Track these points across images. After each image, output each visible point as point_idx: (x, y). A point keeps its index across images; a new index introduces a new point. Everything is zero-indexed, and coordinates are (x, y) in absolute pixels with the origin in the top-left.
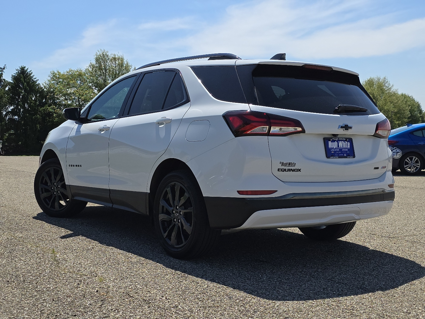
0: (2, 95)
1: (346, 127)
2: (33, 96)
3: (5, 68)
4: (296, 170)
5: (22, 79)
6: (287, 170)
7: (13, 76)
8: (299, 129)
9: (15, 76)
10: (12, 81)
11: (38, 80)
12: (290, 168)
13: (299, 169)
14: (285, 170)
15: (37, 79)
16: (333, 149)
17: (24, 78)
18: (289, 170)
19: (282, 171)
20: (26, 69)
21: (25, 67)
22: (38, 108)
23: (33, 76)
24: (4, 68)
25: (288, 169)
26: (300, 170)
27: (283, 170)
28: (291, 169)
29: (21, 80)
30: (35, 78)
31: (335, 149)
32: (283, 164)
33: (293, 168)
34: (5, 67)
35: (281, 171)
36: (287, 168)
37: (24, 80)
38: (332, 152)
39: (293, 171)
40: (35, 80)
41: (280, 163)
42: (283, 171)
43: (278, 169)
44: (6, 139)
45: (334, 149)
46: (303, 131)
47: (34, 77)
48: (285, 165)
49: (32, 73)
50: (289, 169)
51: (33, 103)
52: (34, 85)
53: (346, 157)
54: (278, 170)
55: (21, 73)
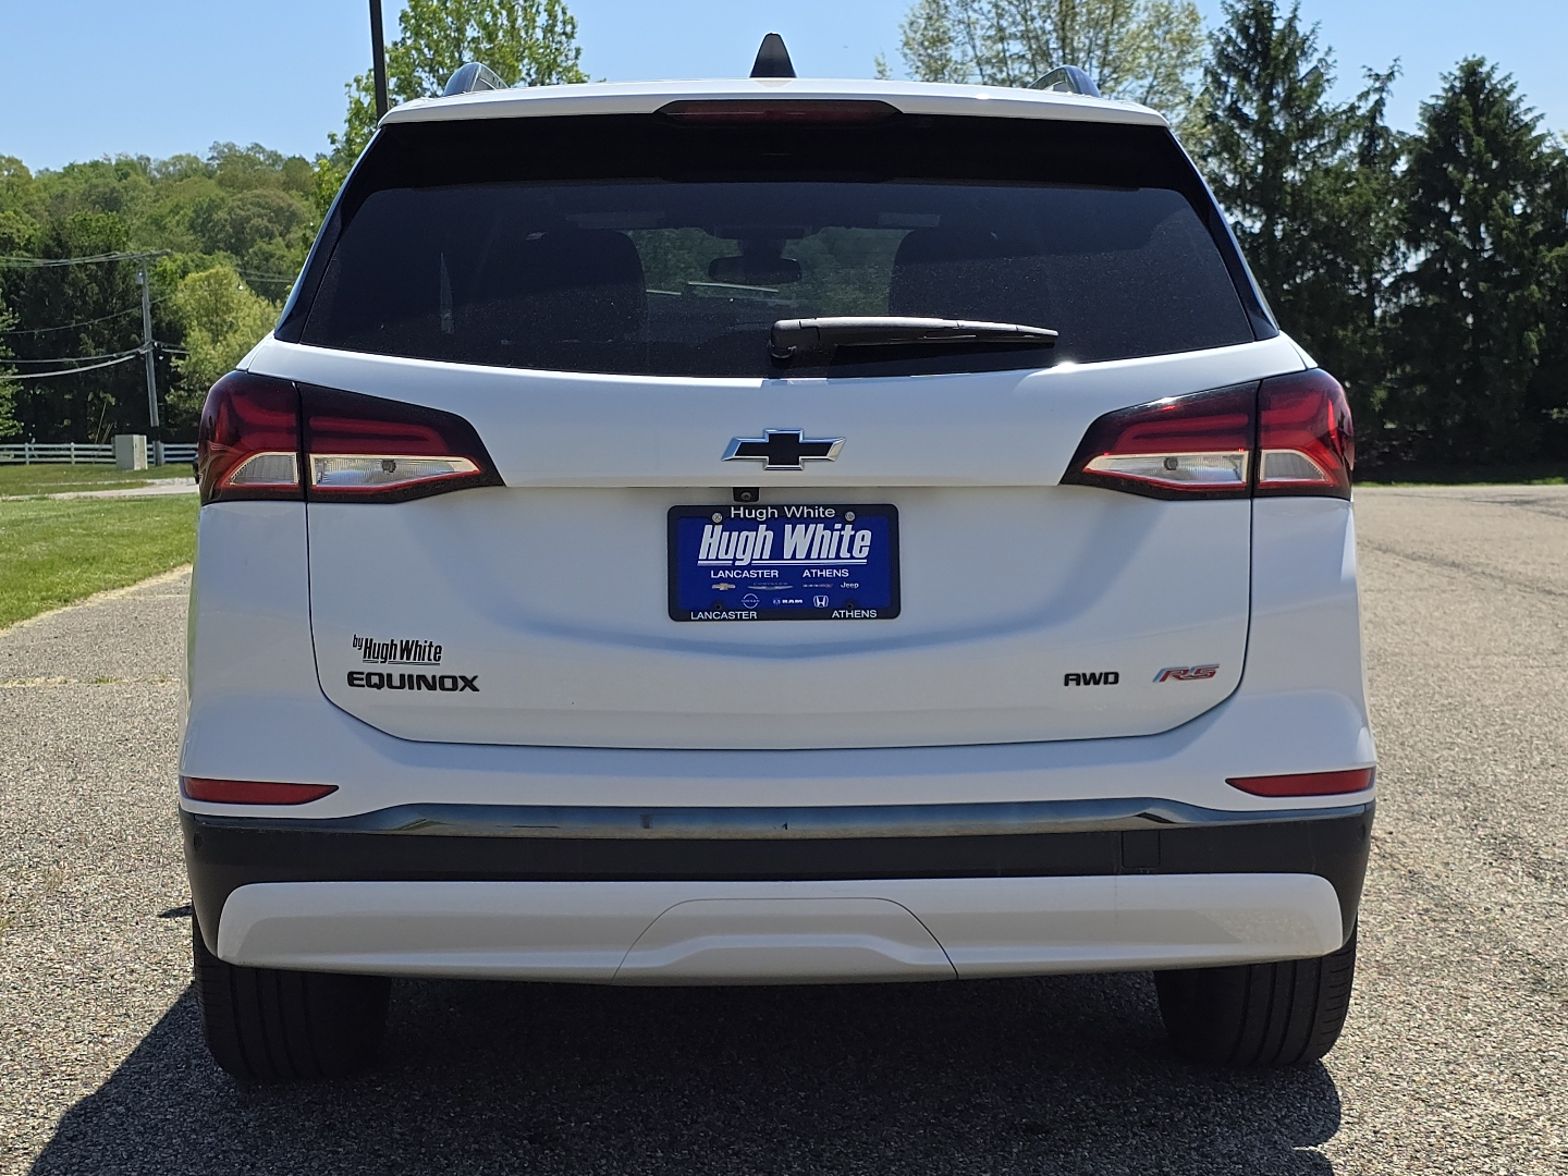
0: (1368, 202)
1: (784, 449)
2: (1517, 197)
3: (1396, 74)
4: (448, 683)
5: (1466, 121)
6: (396, 682)
7: (1426, 108)
8: (465, 466)
9: (1433, 106)
10: (1421, 133)
11: (1542, 116)
12: (416, 670)
13: (463, 678)
14: (385, 681)
15: (1536, 113)
16: (733, 568)
17: (1478, 112)
18: (408, 682)
19: (370, 685)
20: (1484, 69)
21: (1481, 63)
22: (1536, 252)
23: (1520, 100)
24: (1392, 73)
25: (402, 676)
26: (469, 683)
27: (375, 679)
28: (421, 678)
29: (1461, 126)
30: (1530, 109)
31: (749, 567)
32: (369, 649)
33: (429, 671)
34: (1396, 68)
35: (364, 682)
36: (396, 669)
37: (1476, 123)
38: (722, 587)
39: (432, 687)
40: (1527, 118)
41: (356, 642)
42: (379, 686)
43: (351, 675)
44: (1382, 402)
45: (742, 568)
46: (488, 476)
47: (1523, 106)
48: (387, 652)
49: (1512, 87)
50: (410, 676)
51: (1512, 231)
52: (1519, 141)
53: (824, 614)
54: (352, 678)
55: (1463, 91)
